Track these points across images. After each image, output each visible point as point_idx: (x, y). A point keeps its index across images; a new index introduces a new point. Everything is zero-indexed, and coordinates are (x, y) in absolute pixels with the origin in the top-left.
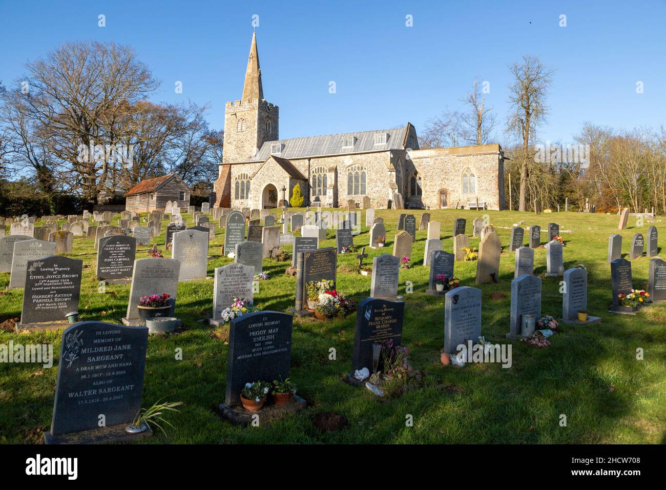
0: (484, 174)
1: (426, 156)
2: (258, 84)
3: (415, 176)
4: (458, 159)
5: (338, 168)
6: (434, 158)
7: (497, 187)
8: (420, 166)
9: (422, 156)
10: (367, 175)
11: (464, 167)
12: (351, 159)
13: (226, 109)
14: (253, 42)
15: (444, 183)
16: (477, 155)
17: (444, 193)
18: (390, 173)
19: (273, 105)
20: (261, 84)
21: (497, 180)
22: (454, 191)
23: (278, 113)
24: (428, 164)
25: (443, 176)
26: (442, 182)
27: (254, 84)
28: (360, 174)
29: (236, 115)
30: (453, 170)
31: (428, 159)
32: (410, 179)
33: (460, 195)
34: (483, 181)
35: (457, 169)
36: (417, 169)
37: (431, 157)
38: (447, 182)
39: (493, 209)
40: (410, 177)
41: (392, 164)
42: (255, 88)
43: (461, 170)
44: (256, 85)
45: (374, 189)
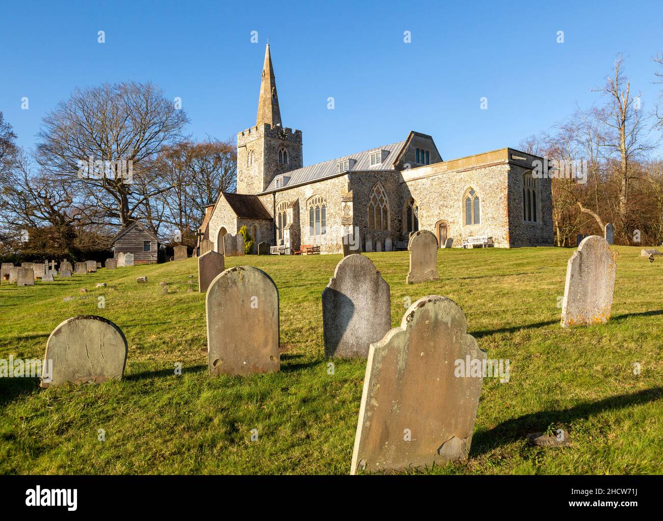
0: (489, 195)
1: (421, 176)
2: (271, 106)
3: (411, 205)
4: (458, 177)
5: (300, 202)
6: (431, 178)
7: (506, 212)
8: (415, 190)
9: (417, 176)
10: (326, 208)
11: (466, 188)
12: (311, 189)
13: (238, 140)
14: (267, 56)
15: (442, 213)
16: (481, 167)
17: (444, 227)
18: (343, 204)
19: (290, 130)
20: (277, 105)
21: (506, 203)
22: (454, 223)
23: (301, 138)
24: (423, 187)
25: (441, 203)
26: (439, 211)
27: (266, 108)
28: (321, 207)
29: (245, 146)
30: (452, 193)
31: (424, 181)
32: (405, 209)
33: (462, 228)
34: (488, 205)
35: (457, 190)
36: (412, 195)
37: (427, 177)
38: (446, 210)
39: (502, 246)
40: (405, 206)
41: (351, 191)
42: (267, 111)
43: (462, 192)
44: (268, 108)
45: (333, 227)
